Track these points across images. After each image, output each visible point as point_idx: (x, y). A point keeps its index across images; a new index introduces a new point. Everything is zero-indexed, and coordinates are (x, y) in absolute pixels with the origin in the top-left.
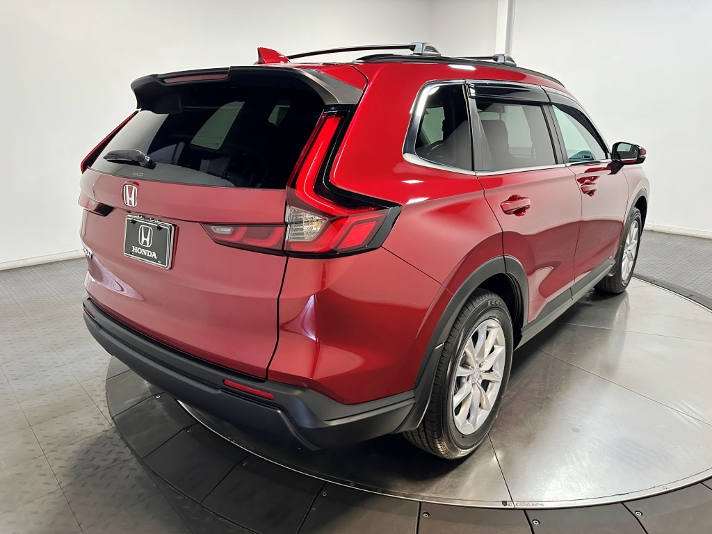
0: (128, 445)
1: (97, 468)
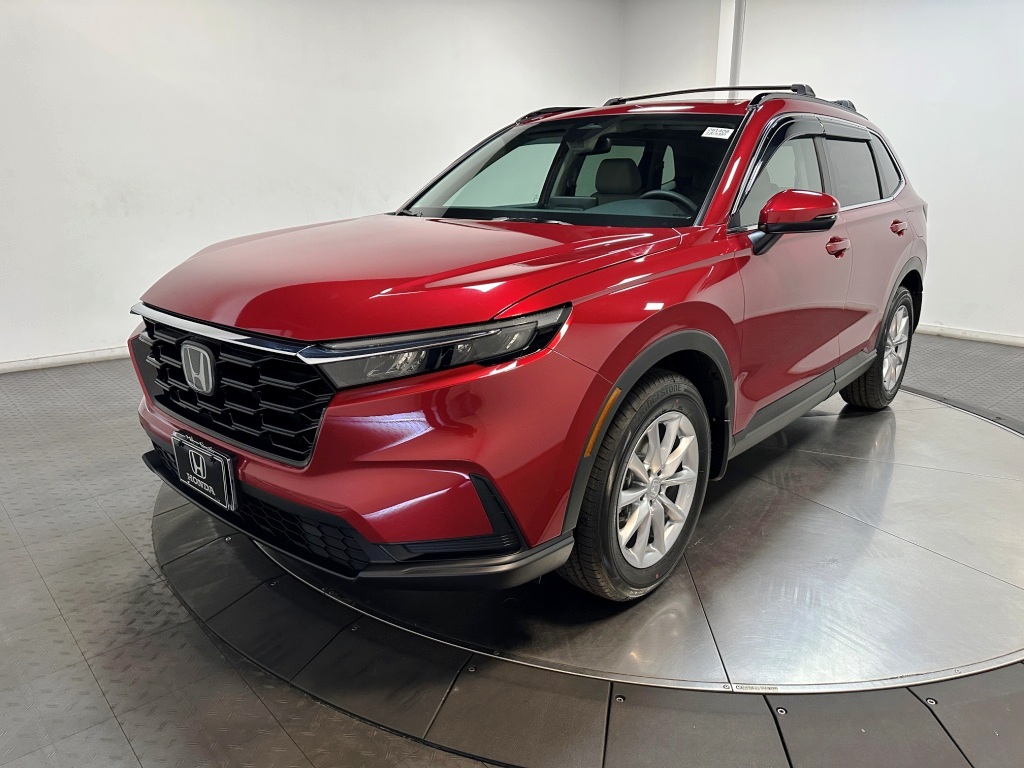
0: (184, 603)
1: (139, 633)
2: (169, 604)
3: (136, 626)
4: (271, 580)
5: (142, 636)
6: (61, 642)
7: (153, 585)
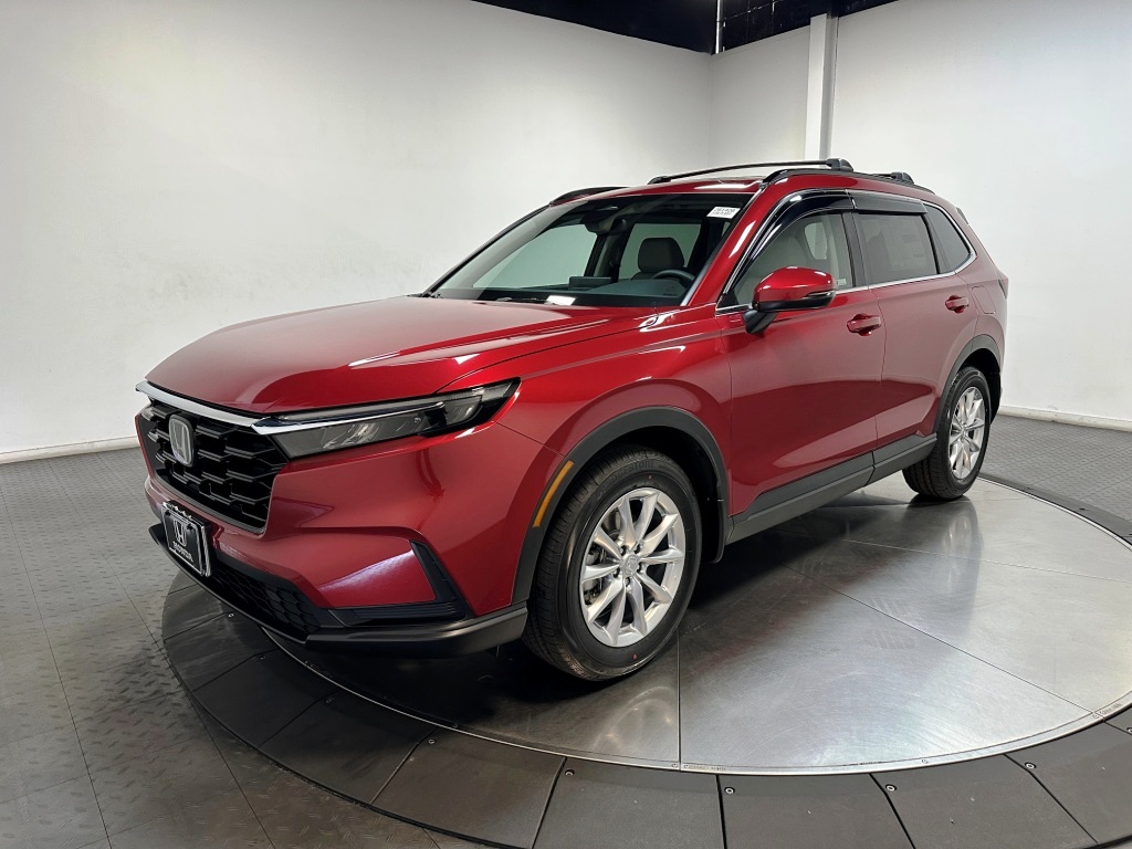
0: (177, 675)
1: (128, 701)
2: (163, 675)
3: (128, 694)
4: (262, 655)
5: (131, 703)
6: (55, 706)
7: (153, 657)
